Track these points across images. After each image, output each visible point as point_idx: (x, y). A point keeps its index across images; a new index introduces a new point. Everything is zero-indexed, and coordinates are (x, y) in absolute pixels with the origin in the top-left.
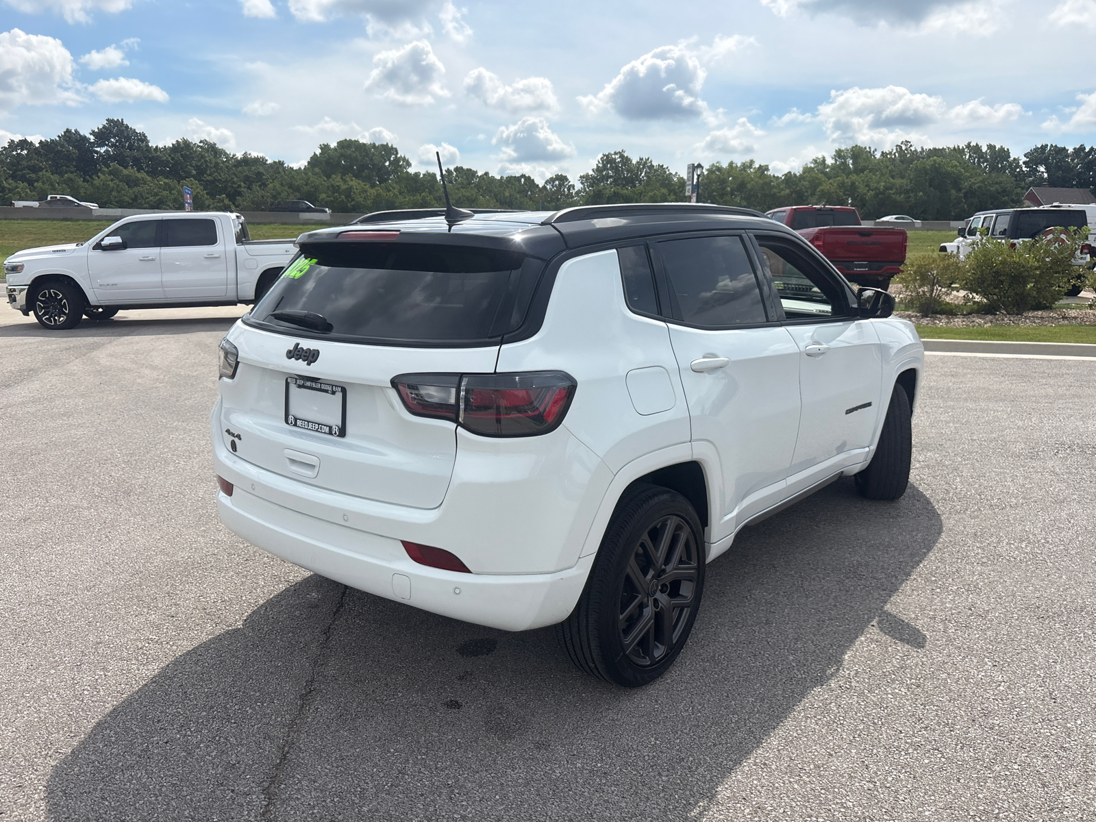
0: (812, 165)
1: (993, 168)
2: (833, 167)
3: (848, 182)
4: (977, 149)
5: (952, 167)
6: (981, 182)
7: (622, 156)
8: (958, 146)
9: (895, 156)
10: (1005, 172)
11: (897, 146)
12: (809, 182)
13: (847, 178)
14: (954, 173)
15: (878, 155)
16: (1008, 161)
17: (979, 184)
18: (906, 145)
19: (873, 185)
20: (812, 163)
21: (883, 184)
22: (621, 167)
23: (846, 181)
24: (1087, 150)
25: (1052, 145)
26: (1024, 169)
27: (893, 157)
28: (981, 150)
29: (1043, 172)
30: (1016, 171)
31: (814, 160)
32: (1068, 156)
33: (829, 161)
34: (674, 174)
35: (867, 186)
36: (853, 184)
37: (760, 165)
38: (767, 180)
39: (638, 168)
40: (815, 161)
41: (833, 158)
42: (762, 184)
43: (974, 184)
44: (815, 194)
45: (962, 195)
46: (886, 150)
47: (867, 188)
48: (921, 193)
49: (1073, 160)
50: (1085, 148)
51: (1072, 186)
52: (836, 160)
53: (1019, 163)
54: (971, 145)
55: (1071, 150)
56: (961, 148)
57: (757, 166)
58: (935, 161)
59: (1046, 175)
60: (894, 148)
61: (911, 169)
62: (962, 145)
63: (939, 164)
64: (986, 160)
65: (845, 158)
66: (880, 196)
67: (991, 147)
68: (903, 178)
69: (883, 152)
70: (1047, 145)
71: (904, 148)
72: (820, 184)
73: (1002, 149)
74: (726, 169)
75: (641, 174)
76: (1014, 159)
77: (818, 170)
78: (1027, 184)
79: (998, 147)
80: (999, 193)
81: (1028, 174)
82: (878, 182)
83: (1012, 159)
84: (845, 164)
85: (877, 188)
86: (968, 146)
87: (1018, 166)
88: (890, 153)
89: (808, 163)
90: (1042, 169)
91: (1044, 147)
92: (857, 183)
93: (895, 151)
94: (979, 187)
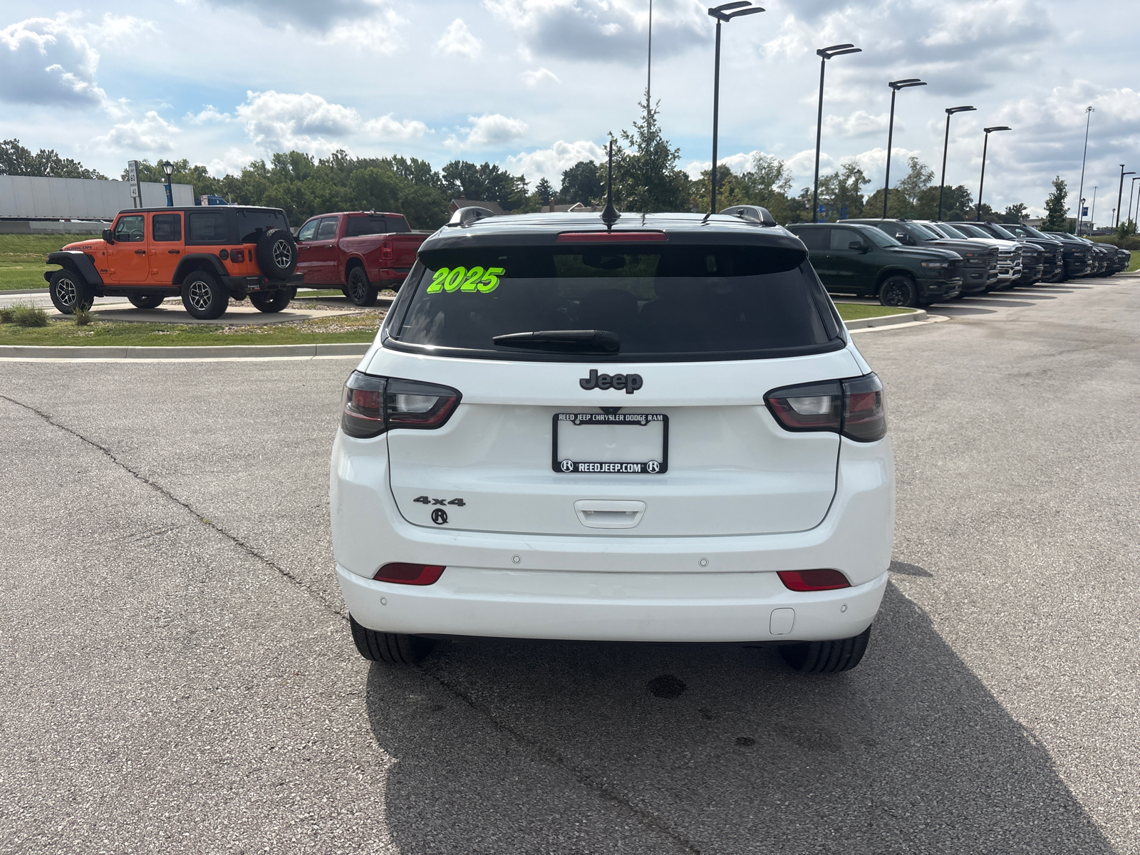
0: (252, 169)
1: (418, 179)
2: (274, 172)
3: (293, 189)
4: (402, 161)
5: (388, 178)
6: (413, 193)
7: (15, 147)
8: (386, 158)
9: (333, 164)
10: (428, 184)
11: (333, 154)
12: (253, 186)
13: (292, 184)
14: (391, 184)
15: (316, 163)
16: (430, 175)
17: (413, 195)
18: (341, 154)
19: (318, 192)
20: (251, 166)
21: (328, 191)
22: (16, 160)
23: (291, 187)
24: (491, 168)
25: (463, 162)
26: (444, 182)
27: (331, 165)
28: (406, 163)
29: (459, 186)
30: (437, 184)
31: (252, 163)
32: (477, 171)
33: (270, 166)
34: (91, 170)
35: (313, 193)
36: (299, 190)
37: (196, 166)
38: (208, 183)
39: (40, 163)
40: (254, 165)
41: (272, 163)
42: (203, 187)
43: (408, 194)
44: (262, 201)
45: (400, 205)
46: (324, 158)
47: (313, 195)
48: (365, 202)
49: (481, 176)
50: (489, 166)
51: (483, 200)
52: (275, 165)
53: (439, 177)
54: (397, 157)
55: (478, 167)
56: (389, 160)
57: (193, 167)
58: (371, 171)
59: (462, 189)
60: (331, 156)
61: (352, 178)
62: (389, 158)
63: (376, 174)
64: (412, 173)
65: (284, 163)
66: (328, 203)
67: (414, 161)
68: (344, 185)
69: (320, 160)
70: (459, 162)
71: (340, 157)
72: (265, 189)
73: (423, 163)
74: (155, 169)
75: (45, 169)
76: (435, 172)
77: (258, 174)
78: (448, 196)
79: (420, 161)
80: (430, 204)
81: (448, 187)
82: (323, 189)
83: (433, 172)
84: (284, 169)
85: (323, 196)
86: (395, 158)
87: (439, 179)
88: (328, 161)
89: (247, 167)
90: (458, 183)
91: (457, 163)
92: (303, 190)
93: (332, 159)
94: (413, 198)
